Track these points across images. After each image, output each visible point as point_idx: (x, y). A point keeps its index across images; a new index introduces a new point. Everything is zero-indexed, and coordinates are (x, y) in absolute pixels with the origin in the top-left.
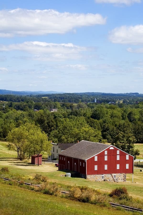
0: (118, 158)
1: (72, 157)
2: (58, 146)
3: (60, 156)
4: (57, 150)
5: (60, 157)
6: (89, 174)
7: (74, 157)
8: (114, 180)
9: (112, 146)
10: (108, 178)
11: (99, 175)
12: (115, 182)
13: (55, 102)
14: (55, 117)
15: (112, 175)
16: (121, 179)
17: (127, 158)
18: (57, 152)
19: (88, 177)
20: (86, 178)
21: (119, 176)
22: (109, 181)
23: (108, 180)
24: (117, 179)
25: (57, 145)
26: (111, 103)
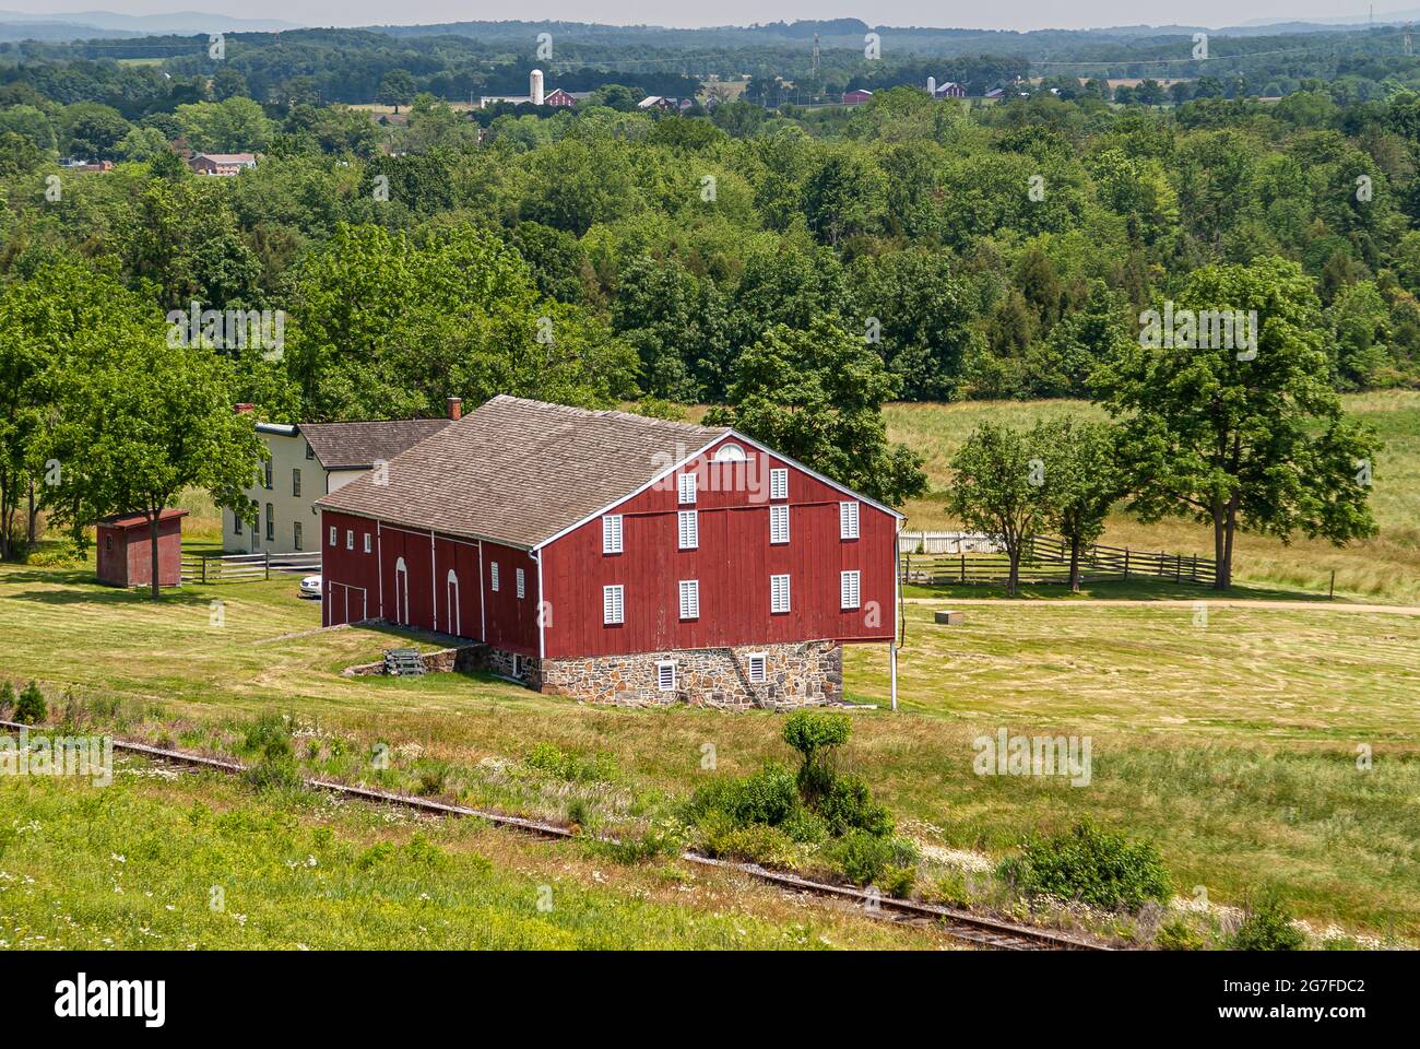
0: (780, 528)
1: (429, 523)
2: (298, 445)
3: (331, 518)
4: (296, 472)
6: (557, 653)
7: (445, 528)
8: (752, 694)
9: (731, 439)
10: (708, 684)
11: (640, 658)
12: (758, 706)
13: (229, 101)
14: (247, 222)
15: (734, 659)
16: (802, 687)
17: (849, 523)
18: (296, 493)
19: (557, 672)
20: (533, 681)
21: (792, 665)
22: (715, 703)
23: (709, 695)
24: (772, 689)
25: (296, 432)
26: (658, 102)
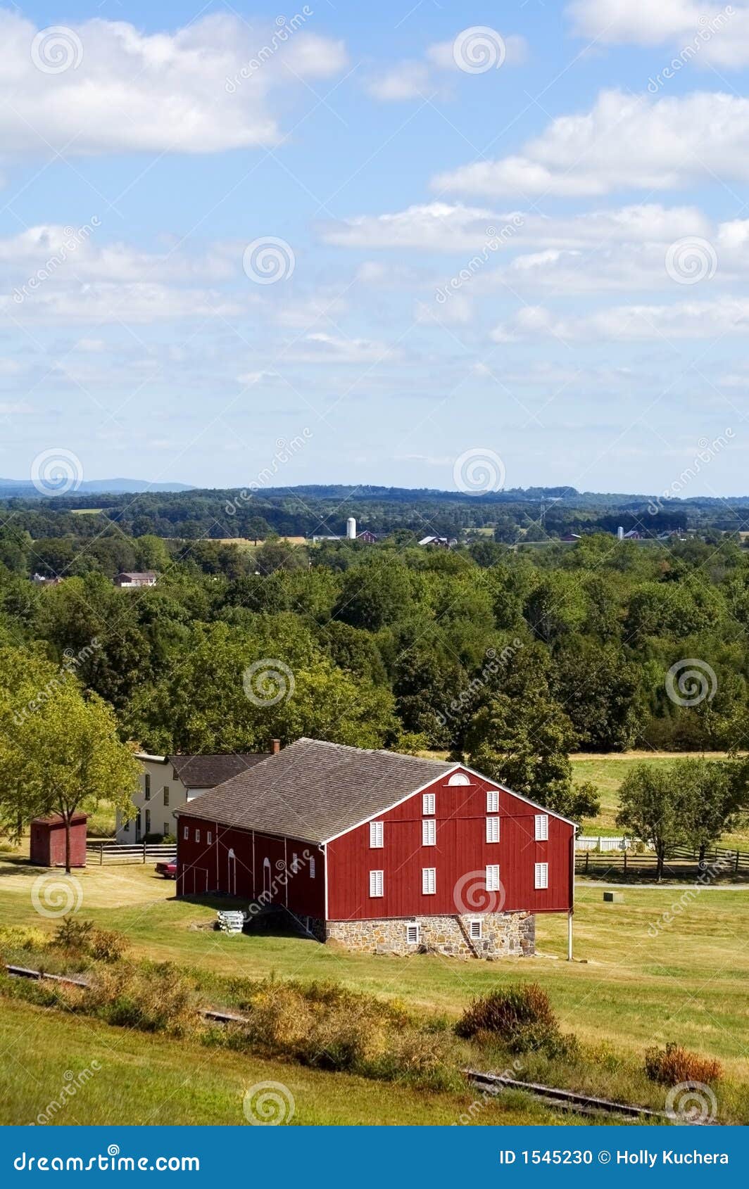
0: (493, 832)
1: (252, 825)
2: (169, 770)
3: (184, 820)
4: (166, 790)
5: (186, 828)
6: (339, 916)
7: (262, 828)
8: (471, 947)
9: (460, 771)
10: (442, 939)
11: (394, 922)
12: (476, 956)
13: (142, 538)
14: (146, 618)
15: (460, 923)
16: (507, 943)
17: (541, 830)
18: (166, 802)
19: (337, 930)
20: (321, 936)
21: (500, 927)
22: (446, 953)
23: (442, 947)
24: (486, 944)
25: (166, 762)
26: (433, 541)
